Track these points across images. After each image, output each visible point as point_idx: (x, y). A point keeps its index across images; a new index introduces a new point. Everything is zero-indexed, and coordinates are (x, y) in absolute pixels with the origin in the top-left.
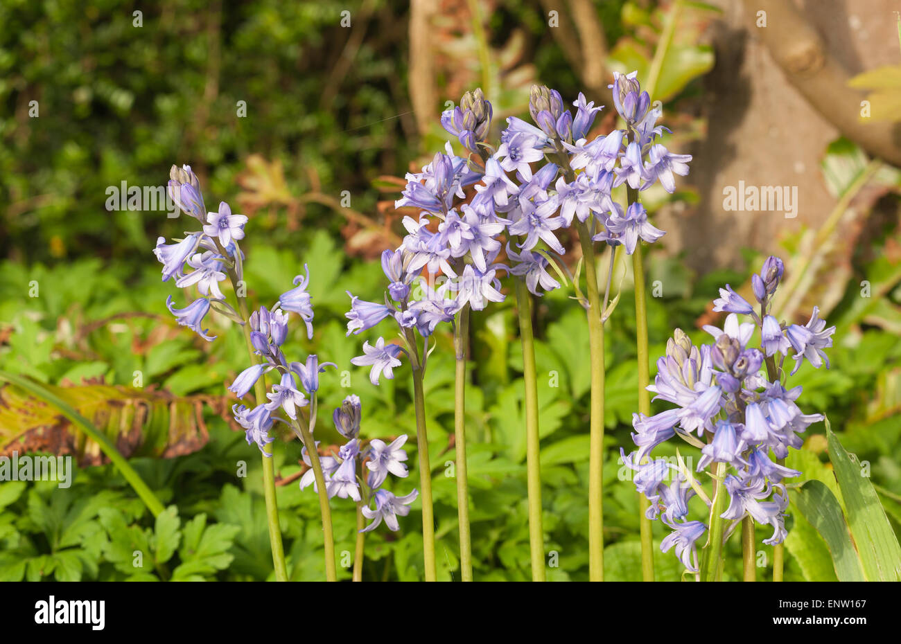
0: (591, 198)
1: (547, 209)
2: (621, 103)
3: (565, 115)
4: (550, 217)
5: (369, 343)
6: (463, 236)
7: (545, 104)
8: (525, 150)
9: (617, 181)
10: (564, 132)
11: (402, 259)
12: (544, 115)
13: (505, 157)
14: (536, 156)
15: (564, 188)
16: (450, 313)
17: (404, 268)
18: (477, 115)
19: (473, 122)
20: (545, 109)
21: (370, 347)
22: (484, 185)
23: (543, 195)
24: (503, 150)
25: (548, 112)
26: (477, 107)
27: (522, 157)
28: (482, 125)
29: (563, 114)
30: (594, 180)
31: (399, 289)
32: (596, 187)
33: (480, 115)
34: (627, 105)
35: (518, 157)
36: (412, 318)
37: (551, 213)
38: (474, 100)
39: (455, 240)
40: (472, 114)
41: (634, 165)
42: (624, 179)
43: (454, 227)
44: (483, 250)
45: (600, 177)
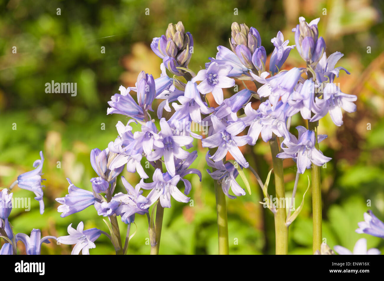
0: (271, 123)
1: (235, 128)
2: (300, 45)
3: (259, 51)
4: (237, 136)
5: (72, 226)
6: (155, 144)
7: (243, 39)
8: (219, 77)
9: (291, 112)
10: (258, 64)
11: (107, 157)
12: (241, 49)
13: (201, 81)
14: (229, 83)
15: (251, 112)
16: (142, 208)
17: (107, 165)
18: (177, 44)
19: (173, 50)
20: (242, 43)
21: (73, 229)
22: (179, 104)
23: (234, 116)
24: (200, 75)
25: (245, 46)
26: (177, 37)
27: (218, 82)
28: (182, 53)
29: (257, 49)
30: (273, 108)
31: (99, 183)
32: (273, 114)
33: (179, 44)
34: (304, 48)
35: (214, 83)
36: (108, 209)
37: (239, 132)
38: (175, 31)
39: (148, 147)
40: (172, 43)
41: (306, 100)
42: (297, 110)
43: (147, 136)
44: (175, 158)
45: (278, 107)
